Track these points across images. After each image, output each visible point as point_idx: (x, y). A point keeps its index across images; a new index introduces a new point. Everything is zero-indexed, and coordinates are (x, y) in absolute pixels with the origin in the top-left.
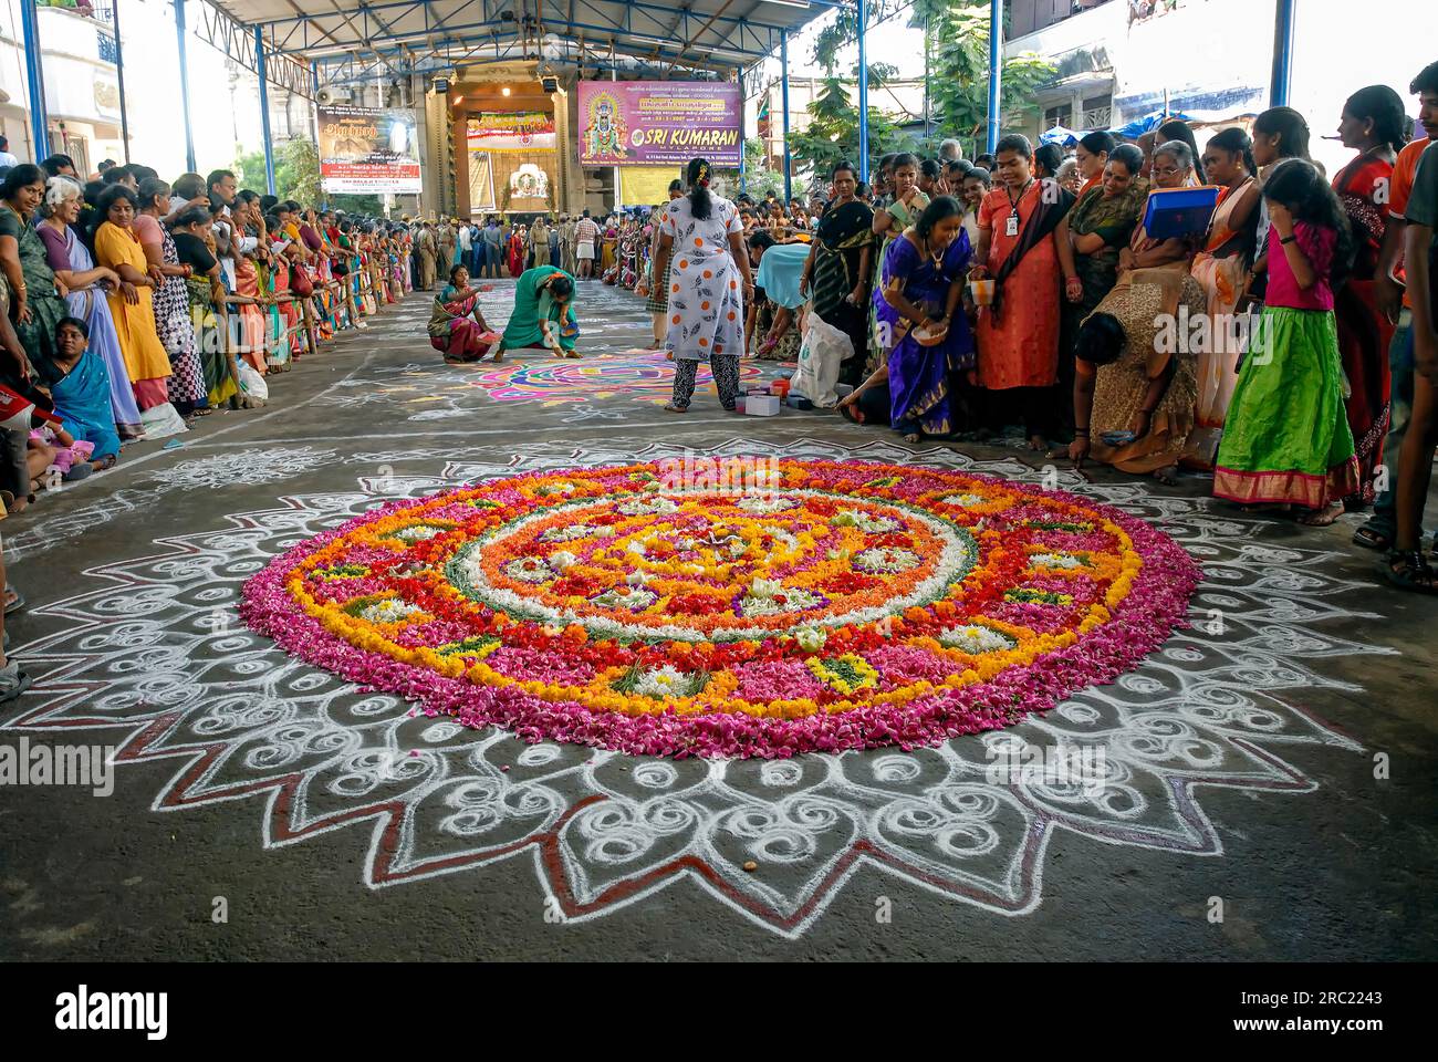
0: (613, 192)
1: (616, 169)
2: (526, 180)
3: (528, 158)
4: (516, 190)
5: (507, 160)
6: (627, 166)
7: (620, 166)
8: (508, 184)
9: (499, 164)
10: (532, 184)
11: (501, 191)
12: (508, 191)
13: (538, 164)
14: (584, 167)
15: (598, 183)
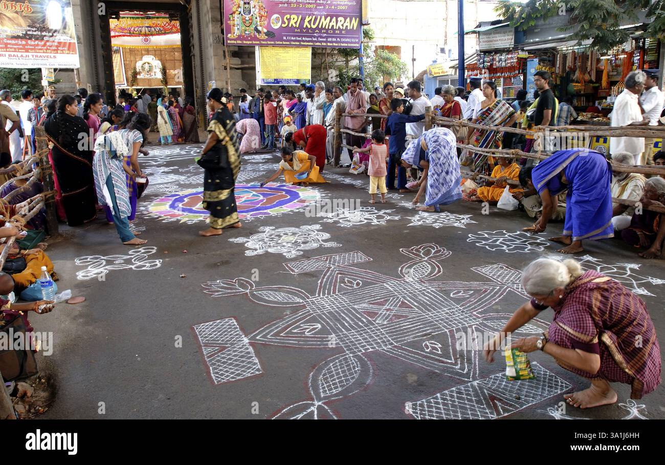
0: (254, 68)
1: (257, 48)
2: (147, 66)
3: (148, 52)
4: (139, 73)
5: (134, 52)
6: (267, 45)
7: (261, 45)
8: (135, 68)
9: (128, 55)
10: (151, 68)
11: (130, 73)
12: (135, 74)
13: (155, 55)
14: (228, 46)
15: (236, 62)
